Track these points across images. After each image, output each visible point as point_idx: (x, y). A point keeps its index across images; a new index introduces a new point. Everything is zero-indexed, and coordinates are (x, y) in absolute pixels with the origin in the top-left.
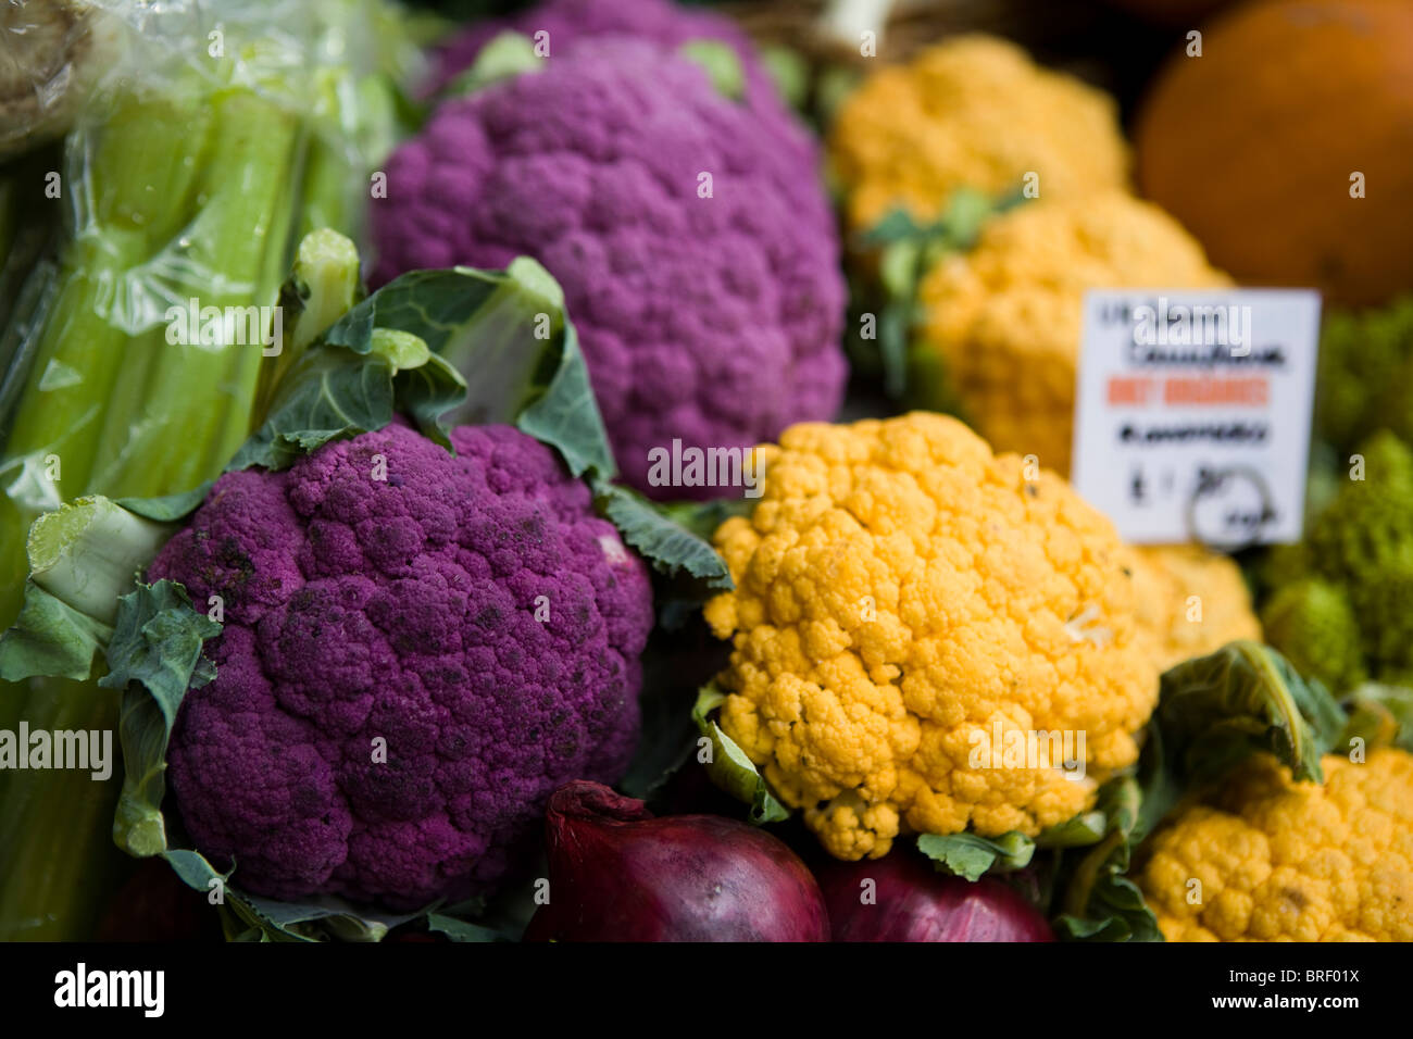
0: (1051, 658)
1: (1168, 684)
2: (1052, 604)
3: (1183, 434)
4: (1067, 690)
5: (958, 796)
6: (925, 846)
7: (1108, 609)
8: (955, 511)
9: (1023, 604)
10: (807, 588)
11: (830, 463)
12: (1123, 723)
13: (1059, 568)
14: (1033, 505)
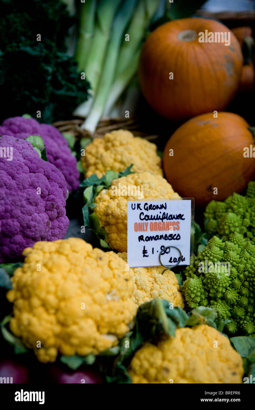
0: (100, 305)
1: (140, 309)
2: (102, 290)
3: (156, 238)
4: (105, 314)
5: (72, 345)
6: (64, 360)
7: (119, 290)
8: (76, 265)
9: (92, 291)
10: (30, 289)
11: (44, 253)
12: (123, 321)
13: (106, 279)
14: (100, 262)
